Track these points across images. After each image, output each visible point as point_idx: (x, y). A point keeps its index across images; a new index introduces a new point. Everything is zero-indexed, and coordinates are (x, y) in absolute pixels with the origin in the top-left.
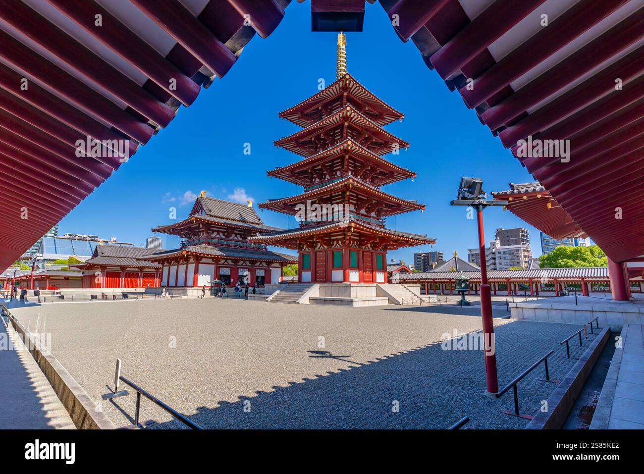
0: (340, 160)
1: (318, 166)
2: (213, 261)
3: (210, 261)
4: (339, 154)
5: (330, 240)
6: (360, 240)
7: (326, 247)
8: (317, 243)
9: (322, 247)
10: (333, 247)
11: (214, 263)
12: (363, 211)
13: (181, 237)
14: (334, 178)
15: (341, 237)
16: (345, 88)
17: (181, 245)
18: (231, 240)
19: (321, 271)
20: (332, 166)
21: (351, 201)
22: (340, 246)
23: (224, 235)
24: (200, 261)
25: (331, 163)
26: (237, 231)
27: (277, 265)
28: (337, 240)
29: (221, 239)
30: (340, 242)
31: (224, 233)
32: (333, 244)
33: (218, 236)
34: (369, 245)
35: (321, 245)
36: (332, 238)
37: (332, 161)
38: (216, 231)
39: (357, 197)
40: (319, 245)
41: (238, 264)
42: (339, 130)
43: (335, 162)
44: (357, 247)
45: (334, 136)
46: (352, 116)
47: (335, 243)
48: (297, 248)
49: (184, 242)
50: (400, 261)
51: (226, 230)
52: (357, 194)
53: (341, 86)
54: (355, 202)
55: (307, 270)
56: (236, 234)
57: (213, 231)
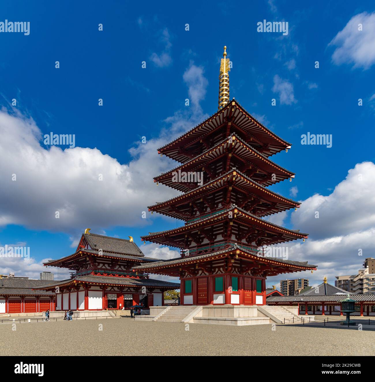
0: (222, 193)
1: (200, 199)
2: (101, 288)
3: (98, 288)
4: (222, 186)
5: (212, 267)
6: (241, 267)
7: (207, 274)
8: (198, 270)
9: (203, 274)
10: (214, 273)
11: (101, 290)
12: (244, 241)
13: (70, 269)
14: (216, 210)
15: (223, 264)
16: (230, 117)
17: (71, 276)
18: (115, 270)
19: (202, 295)
20: (213, 199)
21: (233, 231)
22: (222, 272)
23: (109, 266)
24: (89, 289)
25: (212, 196)
26: (121, 262)
27: (159, 291)
28: (219, 267)
29: (107, 269)
30: (221, 269)
31: (109, 264)
32: (215, 271)
33: (104, 267)
34: (249, 272)
35: (203, 272)
36: (214, 266)
37: (214, 194)
38: (102, 263)
39: (238, 227)
40: (200, 272)
41: (124, 290)
42: (221, 163)
43: (216, 195)
44: (238, 273)
45: (215, 170)
46: (236, 147)
47: (217, 270)
48: (179, 275)
49: (73, 274)
50: (273, 286)
51: (110, 262)
52: (239, 225)
53: (225, 115)
54: (237, 232)
55: (189, 294)
56: (120, 266)
57: (99, 263)
